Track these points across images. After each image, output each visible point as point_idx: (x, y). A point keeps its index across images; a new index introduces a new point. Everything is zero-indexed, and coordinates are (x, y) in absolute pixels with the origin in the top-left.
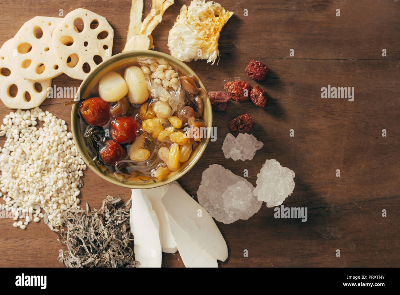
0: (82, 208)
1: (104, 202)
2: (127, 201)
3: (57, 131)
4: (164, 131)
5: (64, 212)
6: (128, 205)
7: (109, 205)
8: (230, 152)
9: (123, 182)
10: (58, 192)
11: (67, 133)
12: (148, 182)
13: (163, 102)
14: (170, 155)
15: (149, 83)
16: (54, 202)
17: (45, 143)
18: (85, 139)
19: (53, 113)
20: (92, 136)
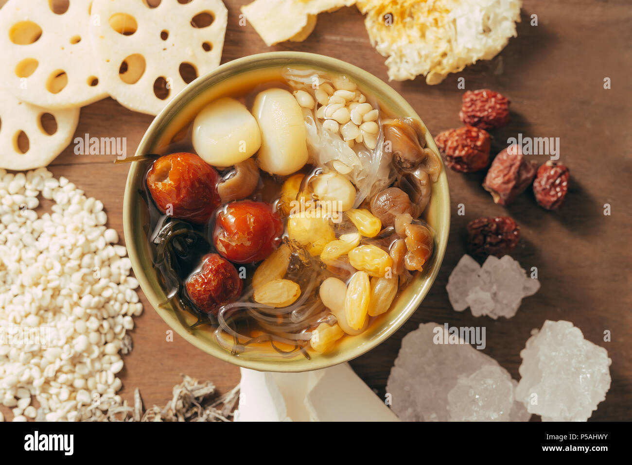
0: (125, 402)
1: (177, 391)
2: (227, 392)
3: (83, 224)
4: (337, 241)
5: (84, 408)
6: (230, 402)
7: (188, 400)
8: (467, 295)
9: (235, 354)
10: (76, 361)
11: (105, 230)
12: (292, 357)
13: (342, 175)
14: (348, 297)
15: (313, 128)
16: (64, 383)
17: (54, 250)
18: (154, 245)
19: (77, 183)
20: (171, 240)
